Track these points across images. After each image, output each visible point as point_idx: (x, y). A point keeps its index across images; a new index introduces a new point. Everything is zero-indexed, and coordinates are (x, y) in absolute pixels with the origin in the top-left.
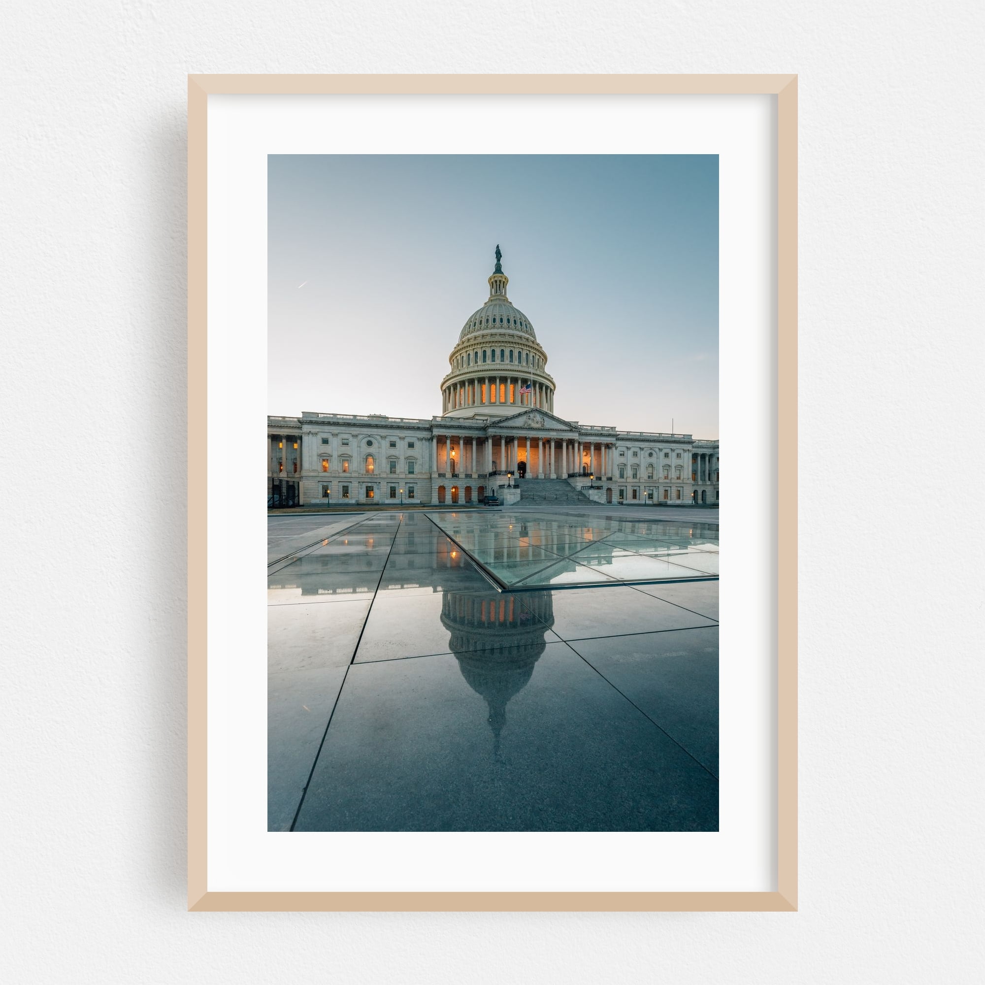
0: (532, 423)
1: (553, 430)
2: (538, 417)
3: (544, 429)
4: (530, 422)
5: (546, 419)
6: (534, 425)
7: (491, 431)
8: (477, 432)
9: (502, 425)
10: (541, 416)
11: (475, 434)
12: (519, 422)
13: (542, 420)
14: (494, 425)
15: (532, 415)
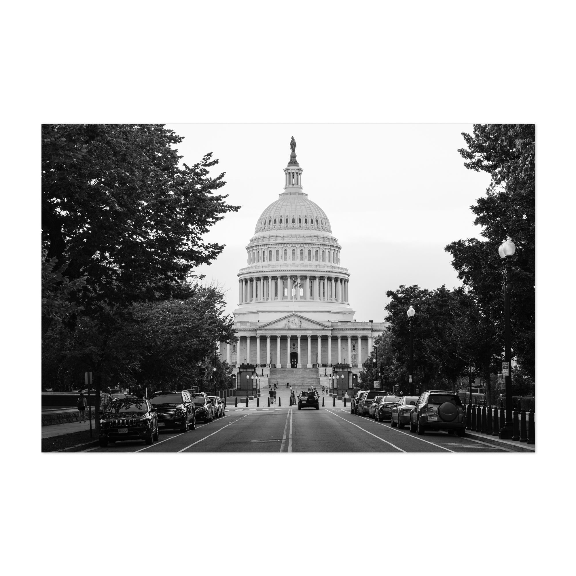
0: (291, 325)
1: (309, 329)
2: (297, 320)
3: (300, 329)
4: (290, 324)
5: (302, 320)
6: (293, 326)
7: (259, 333)
8: (250, 332)
9: (266, 328)
10: (300, 319)
11: (248, 334)
12: (281, 325)
13: (300, 322)
14: (261, 328)
15: (291, 319)
